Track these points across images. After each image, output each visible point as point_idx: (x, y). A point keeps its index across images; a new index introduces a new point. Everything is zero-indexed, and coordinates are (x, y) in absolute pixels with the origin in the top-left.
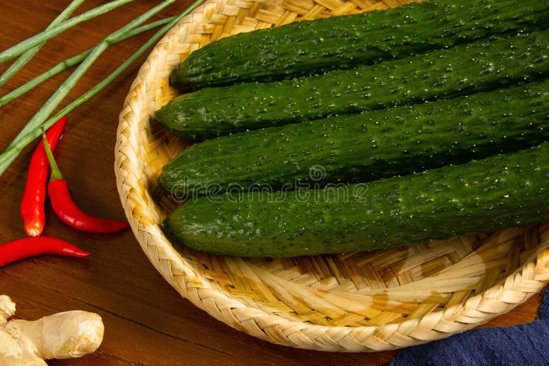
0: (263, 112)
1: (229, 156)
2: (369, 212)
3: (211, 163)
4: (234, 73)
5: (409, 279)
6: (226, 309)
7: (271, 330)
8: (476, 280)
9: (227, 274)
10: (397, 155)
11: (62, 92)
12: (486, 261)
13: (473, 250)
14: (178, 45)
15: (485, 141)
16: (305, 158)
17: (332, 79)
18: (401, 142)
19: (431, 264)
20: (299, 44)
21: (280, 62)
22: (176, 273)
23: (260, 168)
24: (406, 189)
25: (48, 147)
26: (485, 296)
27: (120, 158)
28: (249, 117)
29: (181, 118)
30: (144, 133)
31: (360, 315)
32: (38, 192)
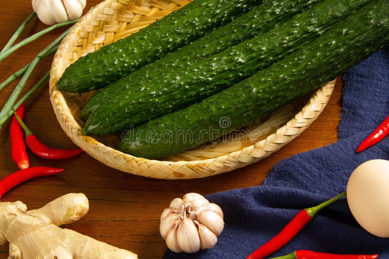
27: (63, 118)
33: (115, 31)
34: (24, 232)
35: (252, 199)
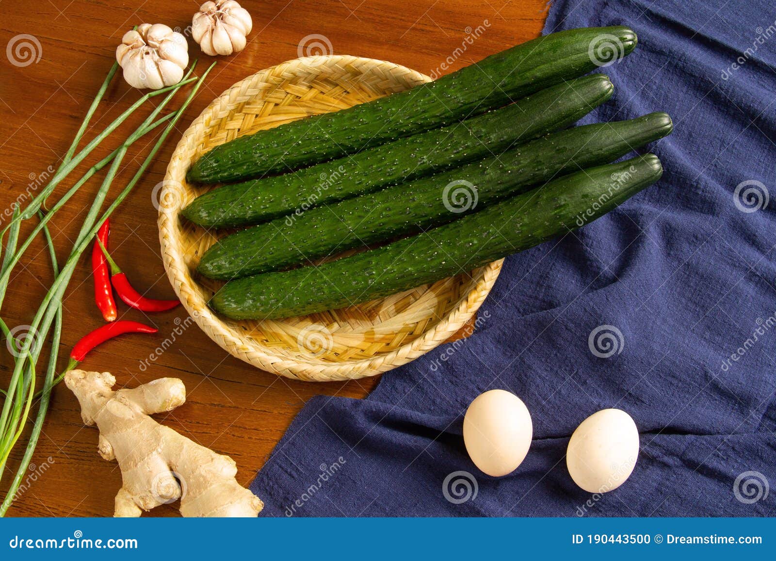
0: (267, 208)
1: (248, 250)
2: (354, 283)
3: (237, 256)
4: (238, 172)
5: (388, 317)
6: (269, 365)
7: (300, 374)
8: (432, 310)
9: (260, 331)
10: (368, 234)
11: (101, 197)
12: (437, 296)
13: (429, 288)
14: (189, 153)
15: (426, 218)
16: (304, 244)
17: (313, 177)
18: (370, 226)
19: (401, 302)
20: (283, 147)
21: (271, 161)
22: (228, 343)
23: (272, 255)
24: (377, 264)
25: (102, 245)
26: (437, 330)
27: (167, 260)
28: (256, 212)
29: (204, 214)
30: (178, 230)
31: (357, 348)
32: (105, 286)
33: (258, 113)
34: (115, 428)
35: (362, 415)
